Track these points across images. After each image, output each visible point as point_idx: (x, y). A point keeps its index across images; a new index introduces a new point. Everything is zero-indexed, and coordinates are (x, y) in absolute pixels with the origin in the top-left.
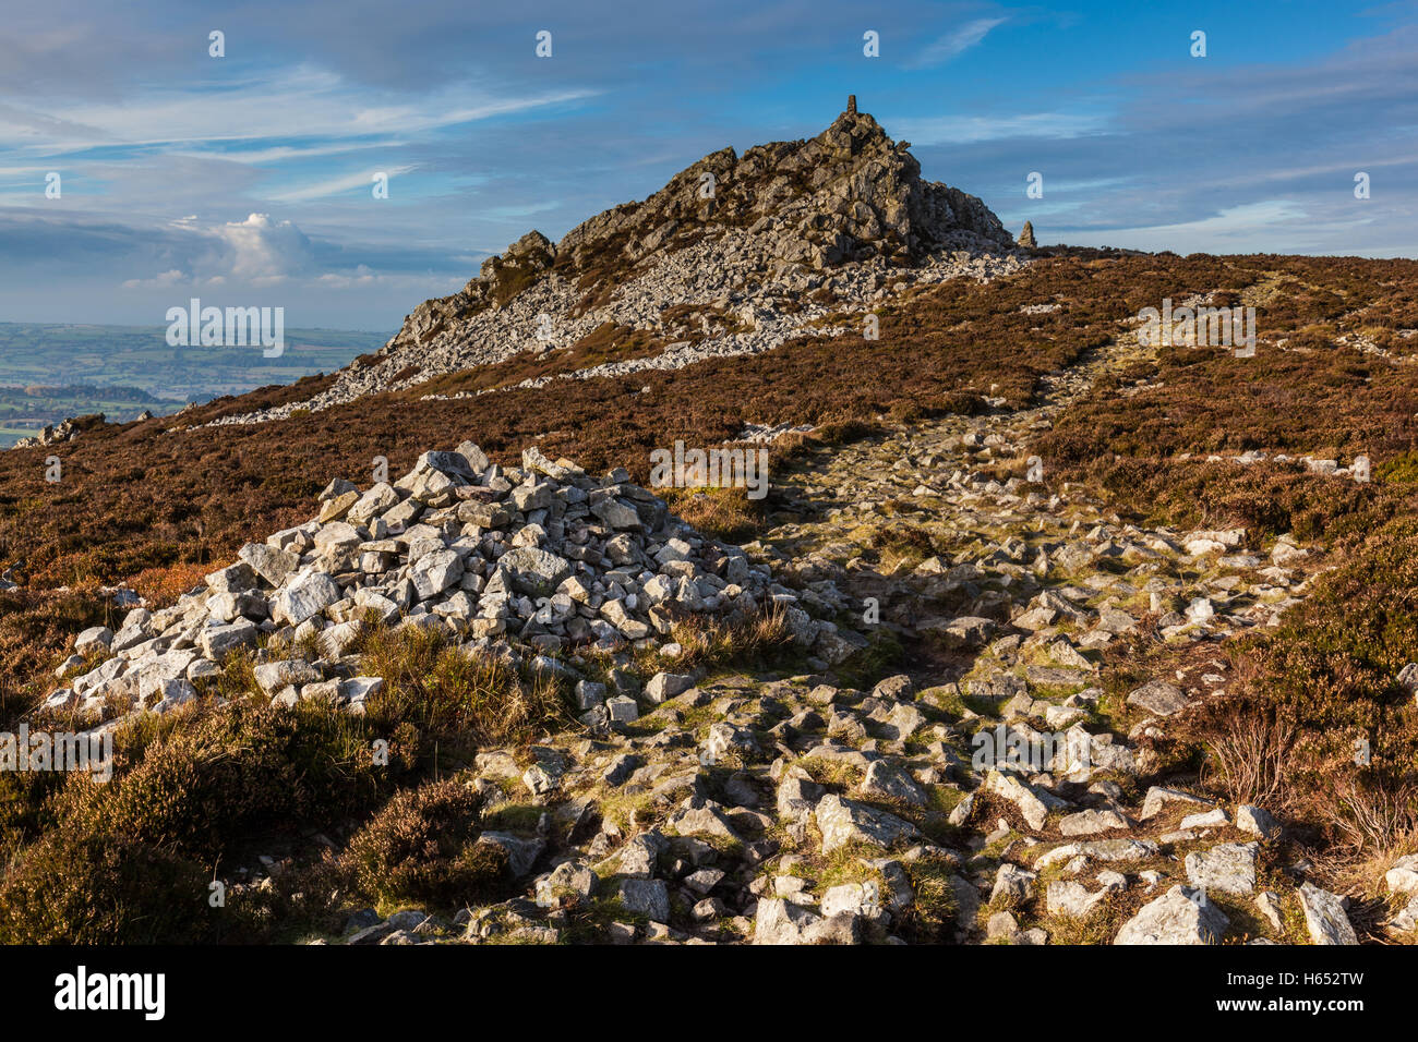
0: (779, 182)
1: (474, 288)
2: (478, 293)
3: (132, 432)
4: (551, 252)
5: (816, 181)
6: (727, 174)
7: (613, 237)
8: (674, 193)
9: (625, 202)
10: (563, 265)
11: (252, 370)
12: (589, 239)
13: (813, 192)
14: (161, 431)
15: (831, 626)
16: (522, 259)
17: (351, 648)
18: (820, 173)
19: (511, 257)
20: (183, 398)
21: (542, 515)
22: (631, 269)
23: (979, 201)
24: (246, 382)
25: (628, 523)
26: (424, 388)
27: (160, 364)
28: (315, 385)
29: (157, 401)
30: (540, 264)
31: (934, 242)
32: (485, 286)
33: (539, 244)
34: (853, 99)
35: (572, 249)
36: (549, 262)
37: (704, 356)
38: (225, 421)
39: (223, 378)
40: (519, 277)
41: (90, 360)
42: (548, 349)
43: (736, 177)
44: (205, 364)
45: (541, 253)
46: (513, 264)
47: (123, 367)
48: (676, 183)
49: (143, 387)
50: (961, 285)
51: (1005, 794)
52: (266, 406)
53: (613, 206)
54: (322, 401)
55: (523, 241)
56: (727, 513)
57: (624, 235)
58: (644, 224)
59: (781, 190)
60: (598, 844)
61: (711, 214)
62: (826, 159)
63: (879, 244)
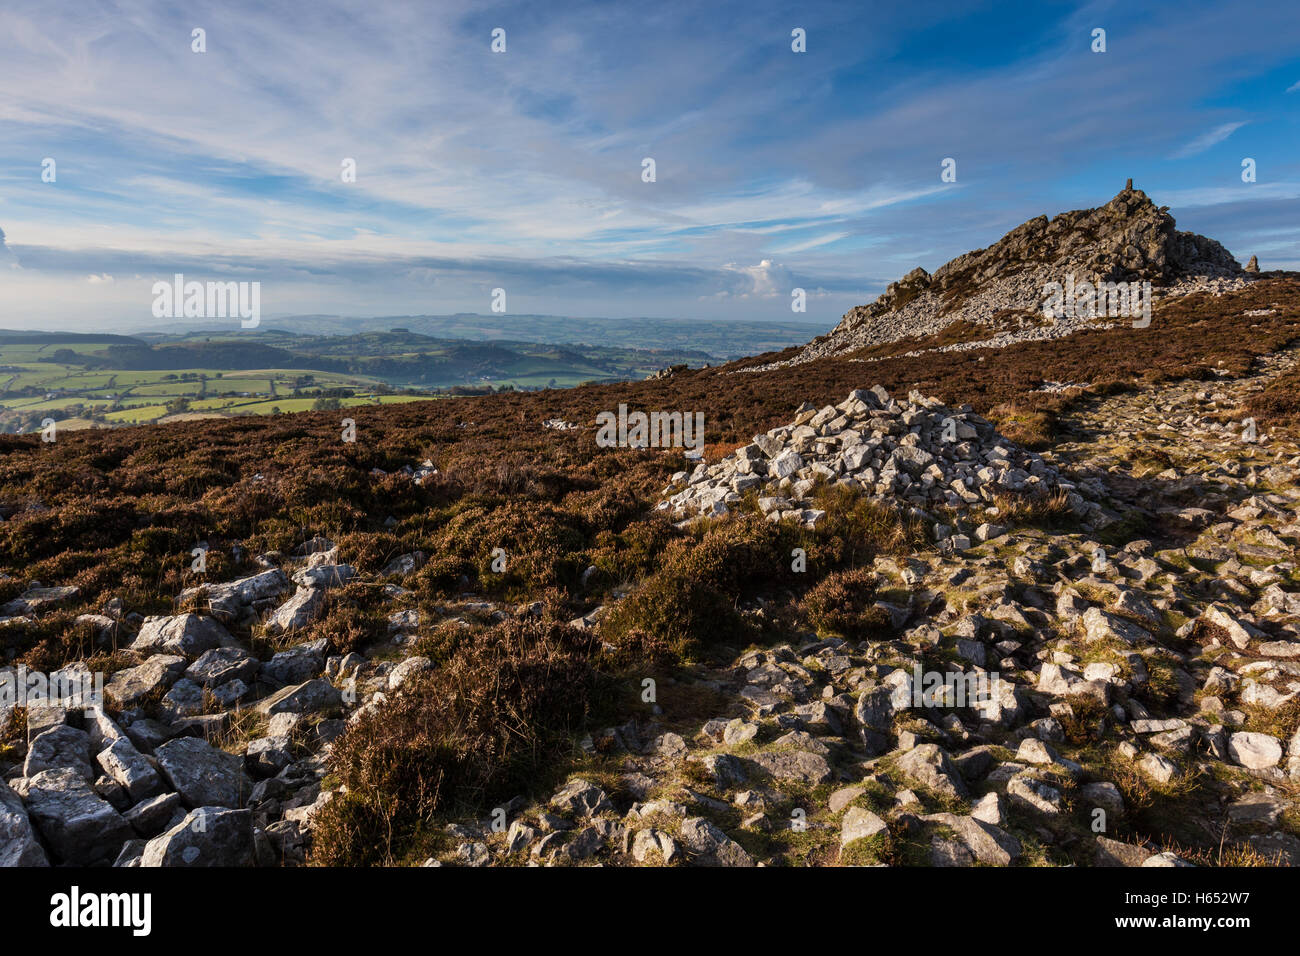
0: (1076, 235)
1: (882, 300)
2: (884, 303)
3: (700, 374)
4: (928, 279)
5: (1101, 233)
6: (1041, 231)
7: (966, 270)
8: (1006, 243)
9: (975, 250)
10: (934, 286)
11: (760, 344)
12: (952, 271)
13: (1098, 240)
14: (713, 374)
15: (1098, 506)
16: (911, 283)
17: (808, 494)
18: (1104, 228)
19: (904, 282)
20: (725, 357)
21: (919, 428)
22: (976, 289)
23: (1218, 243)
24: (756, 349)
25: (971, 436)
26: (851, 355)
27: (715, 339)
28: (794, 351)
29: (712, 359)
30: (921, 286)
31: (1182, 270)
32: (888, 298)
33: (922, 274)
34: (1131, 182)
35: (941, 278)
36: (927, 285)
37: (1019, 340)
38: (746, 370)
39: (746, 347)
40: (909, 293)
41: (681, 337)
42: (923, 334)
43: (1047, 232)
44: (737, 340)
45: (922, 280)
46: (905, 286)
47: (697, 341)
48: (1008, 237)
49: (706, 351)
50: (1200, 297)
51: (1218, 623)
52: (767, 363)
53: (967, 252)
54: (796, 361)
55: (912, 274)
56: (1030, 433)
57: (973, 269)
58: (986, 262)
59: (1076, 240)
60: (943, 617)
61: (1029, 255)
62: (1108, 219)
63: (1142, 272)
